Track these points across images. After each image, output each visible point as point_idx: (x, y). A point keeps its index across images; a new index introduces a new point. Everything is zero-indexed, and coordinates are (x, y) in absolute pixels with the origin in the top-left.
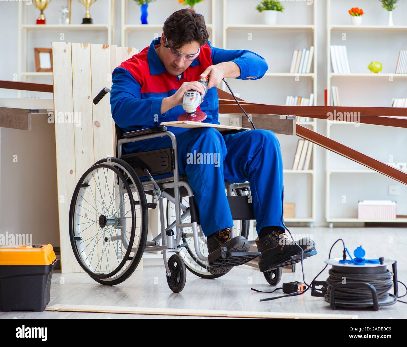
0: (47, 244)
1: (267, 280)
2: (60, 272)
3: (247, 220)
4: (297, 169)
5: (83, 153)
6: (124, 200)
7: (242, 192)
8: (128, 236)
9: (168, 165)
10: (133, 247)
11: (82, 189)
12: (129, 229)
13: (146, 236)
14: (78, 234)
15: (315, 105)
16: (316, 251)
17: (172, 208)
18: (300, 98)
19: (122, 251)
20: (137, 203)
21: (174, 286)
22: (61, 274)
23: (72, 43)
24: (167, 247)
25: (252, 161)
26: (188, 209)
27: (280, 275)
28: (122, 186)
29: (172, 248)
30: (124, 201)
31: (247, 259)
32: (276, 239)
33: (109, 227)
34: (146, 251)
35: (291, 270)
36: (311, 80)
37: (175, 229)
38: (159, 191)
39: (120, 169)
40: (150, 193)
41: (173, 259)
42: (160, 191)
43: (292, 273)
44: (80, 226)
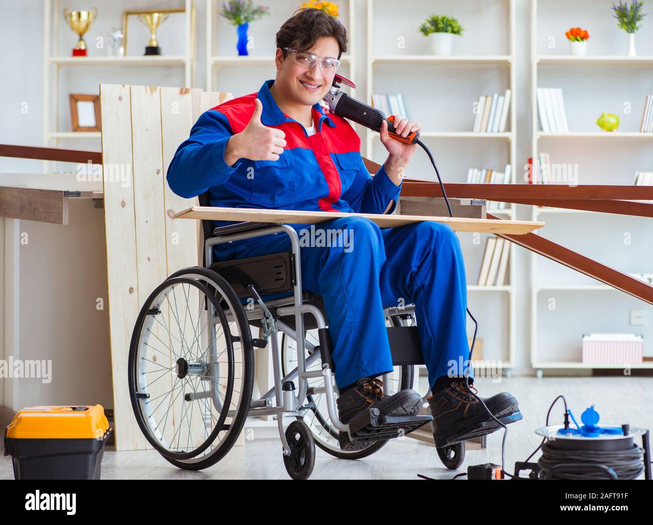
0: (94, 404)
1: (442, 461)
2: (115, 450)
3: (410, 366)
4: (485, 285)
5: (149, 259)
6: (215, 334)
7: (401, 321)
8: (222, 392)
9: (284, 278)
10: (229, 409)
11: (148, 318)
12: (223, 381)
13: (250, 392)
14: (143, 389)
15: (514, 182)
16: (520, 414)
17: (289, 347)
18: (490, 172)
19: (211, 415)
20: (237, 339)
21: (296, 470)
22: (115, 452)
23: (132, 87)
24: (284, 410)
25: (417, 272)
26: (316, 348)
27: (463, 452)
28: (213, 313)
29: (292, 410)
30: (216, 337)
31: (411, 427)
32: (458, 396)
33: (192, 377)
34: (250, 415)
35: (480, 445)
36: (506, 143)
37: (296, 381)
38: (271, 320)
39: (210, 285)
40: (257, 323)
41: (294, 429)
42: (273, 320)
43: (481, 450)
44: (145, 377)
